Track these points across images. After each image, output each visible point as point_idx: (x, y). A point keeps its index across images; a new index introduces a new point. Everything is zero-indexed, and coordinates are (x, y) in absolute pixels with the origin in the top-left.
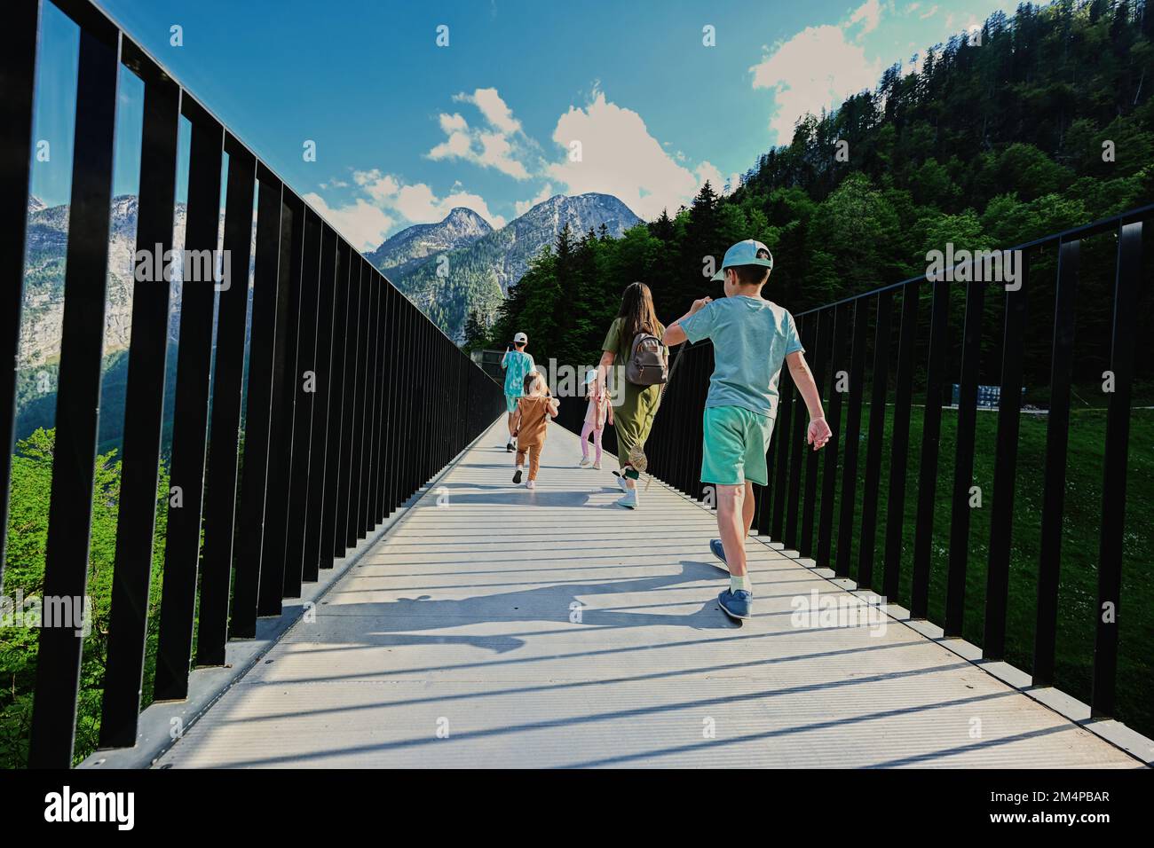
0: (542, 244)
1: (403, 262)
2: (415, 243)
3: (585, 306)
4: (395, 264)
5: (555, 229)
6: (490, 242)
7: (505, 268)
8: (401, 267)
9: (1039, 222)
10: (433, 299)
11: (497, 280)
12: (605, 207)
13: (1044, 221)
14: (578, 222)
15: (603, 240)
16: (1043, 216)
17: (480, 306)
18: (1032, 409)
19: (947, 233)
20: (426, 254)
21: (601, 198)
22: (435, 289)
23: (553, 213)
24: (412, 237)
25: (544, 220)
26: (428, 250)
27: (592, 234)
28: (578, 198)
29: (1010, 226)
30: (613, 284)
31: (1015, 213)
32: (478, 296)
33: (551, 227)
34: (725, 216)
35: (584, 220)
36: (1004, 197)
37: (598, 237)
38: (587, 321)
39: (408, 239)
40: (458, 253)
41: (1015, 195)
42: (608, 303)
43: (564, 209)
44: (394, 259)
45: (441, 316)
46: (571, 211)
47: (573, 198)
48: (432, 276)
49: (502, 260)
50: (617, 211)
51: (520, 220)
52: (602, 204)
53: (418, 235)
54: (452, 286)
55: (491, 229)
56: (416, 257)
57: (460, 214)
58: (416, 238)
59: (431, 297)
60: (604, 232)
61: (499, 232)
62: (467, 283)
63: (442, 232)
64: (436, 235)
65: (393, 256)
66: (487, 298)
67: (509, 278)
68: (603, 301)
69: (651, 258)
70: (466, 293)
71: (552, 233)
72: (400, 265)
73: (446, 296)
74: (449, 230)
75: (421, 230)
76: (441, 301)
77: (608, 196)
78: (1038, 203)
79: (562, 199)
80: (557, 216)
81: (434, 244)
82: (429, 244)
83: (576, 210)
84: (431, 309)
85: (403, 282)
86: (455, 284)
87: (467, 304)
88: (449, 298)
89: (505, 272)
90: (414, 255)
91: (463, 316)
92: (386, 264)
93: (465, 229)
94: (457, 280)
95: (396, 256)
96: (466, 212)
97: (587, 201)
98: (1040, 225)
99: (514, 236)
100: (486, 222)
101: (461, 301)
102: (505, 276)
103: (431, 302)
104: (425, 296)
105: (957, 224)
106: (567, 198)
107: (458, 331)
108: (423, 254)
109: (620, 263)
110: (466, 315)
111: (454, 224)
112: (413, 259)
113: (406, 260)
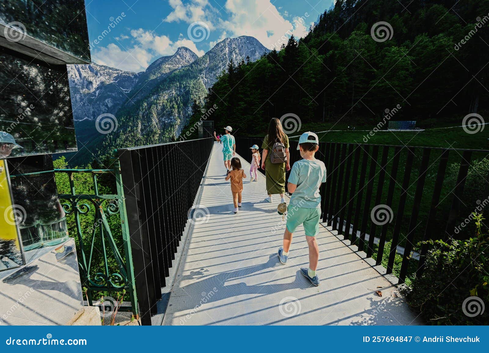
0: (221, 63)
1: (158, 76)
2: (163, 66)
3: (242, 96)
4: (155, 77)
5: (227, 55)
6: (197, 64)
7: (206, 76)
8: (158, 78)
9: (432, 48)
10: (175, 93)
11: (202, 82)
12: (249, 43)
13: (434, 48)
14: (237, 51)
15: (248, 64)
16: (434, 45)
17: (196, 95)
18: (418, 129)
19: (393, 55)
20: (169, 71)
21: (247, 38)
22: (175, 88)
23: (225, 47)
24: (161, 63)
25: (221, 51)
26: (170, 69)
27: (243, 62)
28: (236, 39)
29: (421, 50)
30: (253, 85)
31: (424, 44)
32: (195, 90)
33: (225, 54)
34: (300, 52)
35: (240, 50)
36: (422, 35)
37: (246, 62)
38: (243, 103)
39: (159, 64)
40: (184, 70)
41: (427, 34)
42: (251, 94)
43: (230, 44)
44: (154, 74)
45: (179, 100)
46: (234, 46)
47: (234, 39)
48: (173, 82)
49: (204, 72)
50: (255, 44)
51: (210, 52)
52: (248, 41)
53: (164, 62)
54: (183, 86)
55: (197, 57)
56: (165, 73)
57: (182, 50)
58: (163, 63)
59: (174, 92)
60: (248, 60)
61: (201, 58)
62: (189, 84)
63: (175, 60)
64: (172, 61)
65: (154, 73)
66: (199, 91)
67: (208, 81)
68: (249, 93)
69: (269, 73)
70: (189, 89)
71: (226, 57)
72: (157, 77)
73: (180, 91)
74: (178, 59)
75: (166, 59)
76: (178, 93)
77: (250, 37)
78: (434, 39)
79: (229, 40)
80: (227, 49)
81: (172, 66)
82: (170, 66)
83: (236, 45)
84: (174, 98)
85: (160, 86)
86: (183, 85)
87: (191, 94)
88: (182, 92)
89: (206, 78)
90: (163, 72)
91: (189, 100)
92: (151, 77)
93: (185, 58)
94: (184, 83)
95: (155, 73)
96: (184, 49)
97: (241, 40)
98: (432, 50)
99: (208, 60)
100: (194, 53)
101: (188, 93)
102: (206, 80)
103: (174, 94)
104: (171, 91)
105: (398, 50)
106: (231, 39)
107: (188, 107)
108: (167, 71)
109: (256, 76)
110: (190, 99)
111: (180, 55)
112: (163, 74)
113: (160, 75)
